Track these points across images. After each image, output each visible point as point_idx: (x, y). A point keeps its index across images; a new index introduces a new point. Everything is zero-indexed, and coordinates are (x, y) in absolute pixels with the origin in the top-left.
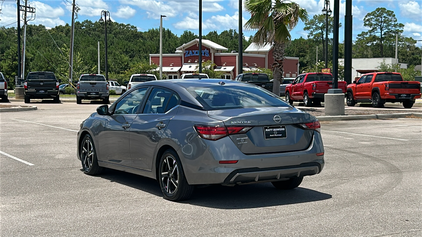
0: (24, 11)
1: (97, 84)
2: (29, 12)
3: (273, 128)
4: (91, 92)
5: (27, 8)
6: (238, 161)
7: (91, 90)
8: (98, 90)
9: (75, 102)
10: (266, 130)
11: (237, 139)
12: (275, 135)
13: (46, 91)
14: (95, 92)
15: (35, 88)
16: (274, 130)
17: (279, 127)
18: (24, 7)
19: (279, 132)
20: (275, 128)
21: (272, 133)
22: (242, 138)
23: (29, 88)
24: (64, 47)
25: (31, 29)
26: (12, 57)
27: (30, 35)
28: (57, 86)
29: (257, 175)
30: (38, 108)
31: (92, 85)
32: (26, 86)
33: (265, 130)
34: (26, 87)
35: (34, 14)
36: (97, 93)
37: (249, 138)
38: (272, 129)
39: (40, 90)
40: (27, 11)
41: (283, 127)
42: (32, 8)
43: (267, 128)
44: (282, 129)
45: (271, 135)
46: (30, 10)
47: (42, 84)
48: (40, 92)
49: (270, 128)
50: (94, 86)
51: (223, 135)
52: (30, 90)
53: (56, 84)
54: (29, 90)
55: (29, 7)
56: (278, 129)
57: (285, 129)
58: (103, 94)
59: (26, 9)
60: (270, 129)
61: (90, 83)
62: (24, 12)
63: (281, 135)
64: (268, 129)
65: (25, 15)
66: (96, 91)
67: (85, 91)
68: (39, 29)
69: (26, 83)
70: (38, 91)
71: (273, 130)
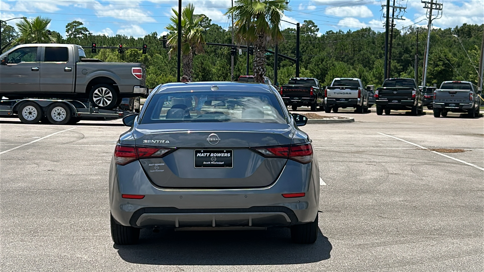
0: (429, 8)
1: (457, 93)
2: (436, 9)
3: (210, 152)
4: (450, 103)
5: (433, 5)
6: (144, 196)
7: (450, 100)
8: (458, 101)
9: (432, 115)
10: (198, 155)
11: (150, 165)
12: (212, 163)
13: (399, 101)
14: (454, 103)
15: (386, 97)
16: (212, 155)
17: (222, 152)
18: (429, 3)
19: (219, 159)
20: (214, 152)
21: (208, 158)
22: (156, 165)
23: (380, 97)
24: (475, 49)
25: (470, 29)
26: (434, 63)
27: (468, 36)
28: (413, 95)
29: (176, 218)
30: (355, 121)
31: (451, 94)
32: (378, 94)
33: (196, 155)
34: (378, 97)
35: (440, 11)
36: (457, 105)
37: (166, 165)
38: (208, 154)
39: (393, 100)
40: (433, 8)
41: (227, 152)
42: (439, 4)
43: (200, 152)
44: (226, 155)
45: (204, 163)
46: (436, 7)
47: (395, 92)
48: (393, 102)
49: (204, 152)
50: (454, 96)
51: (131, 159)
52: (382, 100)
53: (412, 93)
54: (380, 100)
55: (436, 4)
56: (219, 155)
57: (231, 155)
58: (464, 106)
59: (431, 6)
60: (205, 154)
61: (449, 92)
62: (429, 10)
63: (223, 163)
64: (202, 153)
65: (431, 12)
66: (456, 102)
67: (442, 101)
68: (480, 29)
69: (378, 91)
70: (390, 100)
71: (210, 155)
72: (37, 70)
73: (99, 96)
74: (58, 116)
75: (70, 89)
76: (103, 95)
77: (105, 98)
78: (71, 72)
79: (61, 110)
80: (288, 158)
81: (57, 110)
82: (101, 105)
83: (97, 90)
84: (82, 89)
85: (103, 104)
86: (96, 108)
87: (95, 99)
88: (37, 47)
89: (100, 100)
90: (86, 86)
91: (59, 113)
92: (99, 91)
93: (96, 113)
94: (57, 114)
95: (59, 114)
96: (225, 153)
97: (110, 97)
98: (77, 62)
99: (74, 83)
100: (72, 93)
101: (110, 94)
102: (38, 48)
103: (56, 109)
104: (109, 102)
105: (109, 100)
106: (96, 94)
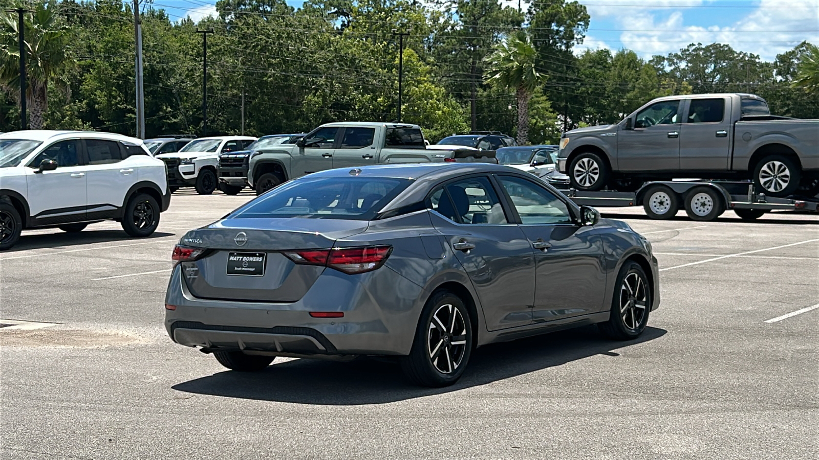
3: (244, 255)
6: (176, 307)
10: (232, 258)
11: (187, 269)
12: (243, 269)
16: (245, 259)
17: (254, 255)
19: (250, 264)
20: (247, 255)
21: (239, 264)
22: (192, 269)
33: (229, 257)
37: (199, 270)
38: (241, 257)
41: (260, 256)
43: (231, 255)
44: (258, 259)
45: (236, 269)
49: (237, 255)
56: (251, 259)
57: (263, 259)
60: (238, 257)
63: (254, 269)
64: (235, 256)
71: (242, 259)
72: (676, 136)
73: (770, 175)
74: (702, 208)
75: (724, 165)
76: (776, 173)
77: (779, 177)
78: (725, 138)
79: (706, 198)
80: (326, 266)
81: (700, 198)
82: (772, 190)
83: (766, 165)
84: (743, 164)
85: (776, 188)
86: (762, 194)
87: (762, 181)
88: (679, 100)
89: (771, 181)
90: (749, 160)
91: (702, 202)
92: (769, 167)
93: (760, 202)
94: (700, 204)
95: (703, 204)
96: (257, 256)
97: (786, 176)
98: (736, 122)
99: (730, 155)
100: (727, 170)
101: (787, 172)
102: (680, 103)
103: (698, 196)
104: (784, 185)
105: (785, 181)
106: (765, 172)
